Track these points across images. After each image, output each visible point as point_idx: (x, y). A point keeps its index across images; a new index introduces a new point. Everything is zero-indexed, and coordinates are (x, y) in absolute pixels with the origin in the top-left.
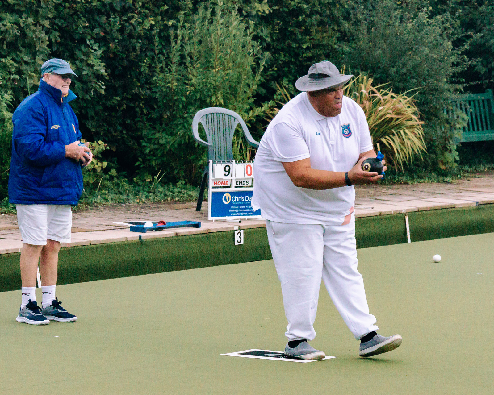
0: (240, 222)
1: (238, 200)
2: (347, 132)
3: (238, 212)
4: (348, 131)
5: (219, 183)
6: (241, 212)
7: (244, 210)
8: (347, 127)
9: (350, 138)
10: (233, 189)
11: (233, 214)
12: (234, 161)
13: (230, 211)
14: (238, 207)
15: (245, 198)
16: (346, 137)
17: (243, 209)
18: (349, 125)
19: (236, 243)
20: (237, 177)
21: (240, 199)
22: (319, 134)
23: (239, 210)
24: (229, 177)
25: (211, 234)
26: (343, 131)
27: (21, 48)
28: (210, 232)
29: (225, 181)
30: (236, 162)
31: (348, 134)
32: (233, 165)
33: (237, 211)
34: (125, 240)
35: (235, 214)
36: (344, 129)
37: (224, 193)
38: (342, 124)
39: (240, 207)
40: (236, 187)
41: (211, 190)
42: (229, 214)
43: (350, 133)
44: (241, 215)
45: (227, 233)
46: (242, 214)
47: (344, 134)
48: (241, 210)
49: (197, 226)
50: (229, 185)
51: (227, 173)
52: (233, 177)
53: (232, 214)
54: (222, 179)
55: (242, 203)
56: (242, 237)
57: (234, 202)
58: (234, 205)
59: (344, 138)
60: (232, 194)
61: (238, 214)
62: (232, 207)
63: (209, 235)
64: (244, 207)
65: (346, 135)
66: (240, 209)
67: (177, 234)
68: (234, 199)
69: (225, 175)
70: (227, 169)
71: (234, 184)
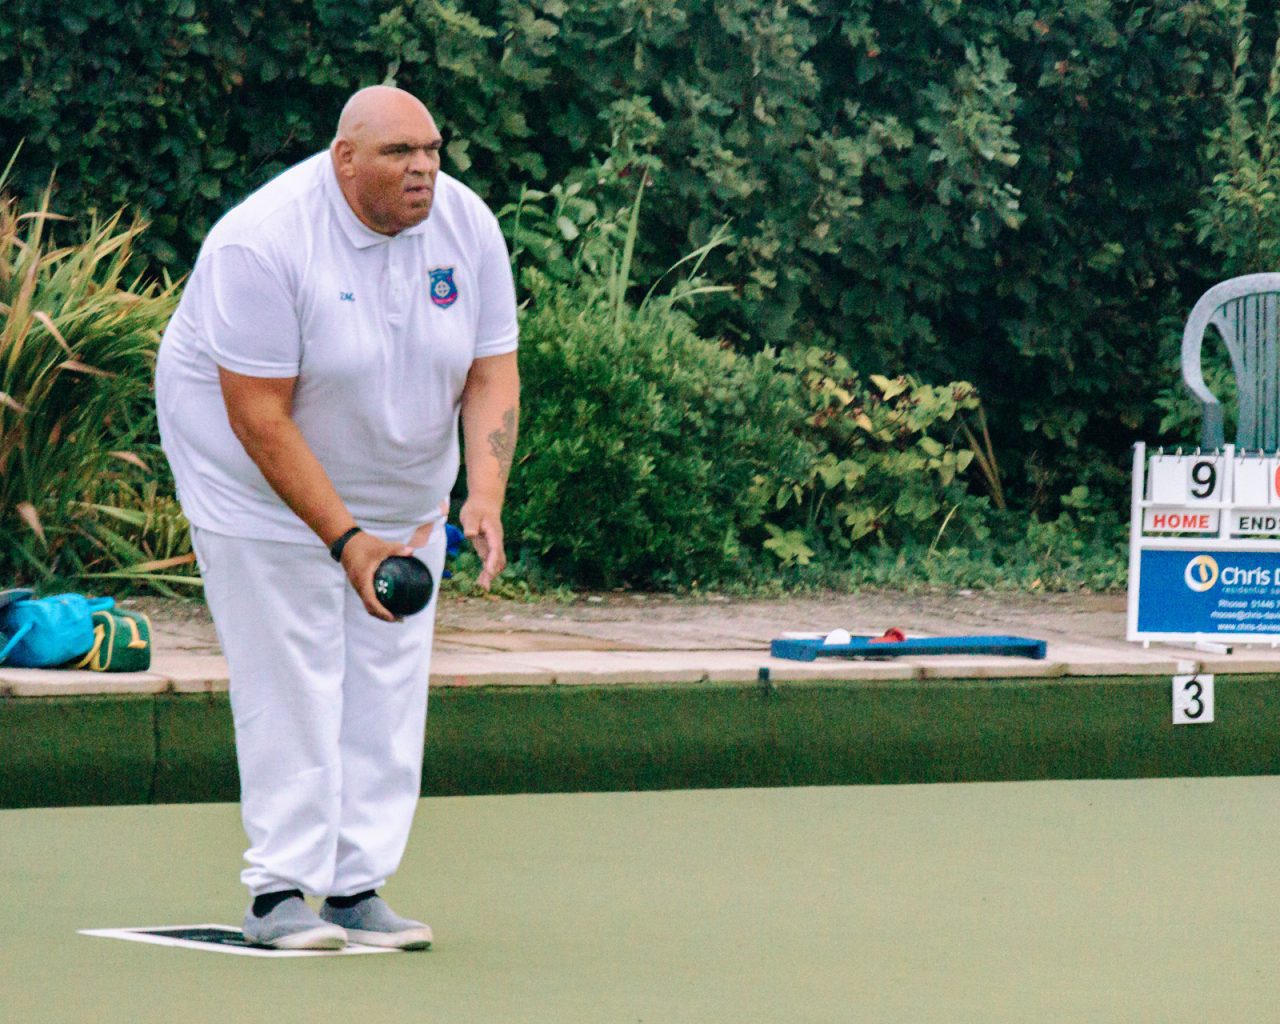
0: (1229, 651)
1: (1247, 579)
2: (443, 289)
3: (1246, 621)
4: (448, 288)
5: (1174, 521)
6: (1256, 622)
7: (1269, 616)
8: (445, 276)
9: (452, 308)
10: (1224, 543)
11: (1227, 627)
12: (1230, 448)
13: (1215, 614)
14: (1244, 604)
15: (1272, 576)
16: (439, 305)
17: (1264, 610)
18: (451, 270)
19: (1179, 718)
20: (1240, 502)
21: (1254, 577)
22: (349, 297)
23: (1250, 615)
24: (1210, 502)
25: (1068, 682)
26: (433, 287)
27: (704, 71)
28: (1067, 676)
29: (1199, 514)
30: (1237, 452)
31: (446, 298)
32: (1224, 463)
33: (1240, 616)
34: (699, 678)
35: (1233, 627)
36: (437, 281)
37: (1193, 554)
38: (431, 265)
39: (1254, 604)
40: (1234, 536)
41: (1138, 544)
42: (1211, 627)
43: (453, 294)
44: (1255, 632)
45: (1139, 682)
46: (1261, 627)
47: (434, 297)
48: (1259, 616)
49: (1034, 651)
50: (1212, 528)
51: (1202, 489)
52: (1227, 503)
53: (1221, 627)
54: (1180, 507)
55: (1263, 591)
56: (1208, 697)
57: (1231, 586)
58: (1231, 597)
59: (435, 310)
60: (1224, 558)
61: (1242, 626)
62: (1222, 603)
63: (1064, 682)
64: (1270, 604)
65: (439, 298)
66: (1253, 610)
67: (923, 671)
68: (1230, 576)
69: (1195, 493)
70: (1204, 474)
71: (1230, 526)
